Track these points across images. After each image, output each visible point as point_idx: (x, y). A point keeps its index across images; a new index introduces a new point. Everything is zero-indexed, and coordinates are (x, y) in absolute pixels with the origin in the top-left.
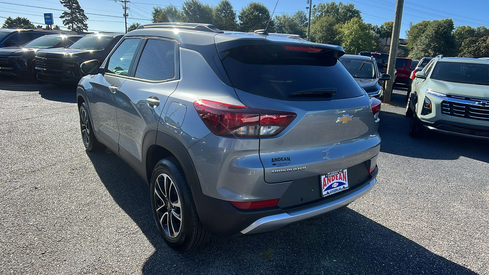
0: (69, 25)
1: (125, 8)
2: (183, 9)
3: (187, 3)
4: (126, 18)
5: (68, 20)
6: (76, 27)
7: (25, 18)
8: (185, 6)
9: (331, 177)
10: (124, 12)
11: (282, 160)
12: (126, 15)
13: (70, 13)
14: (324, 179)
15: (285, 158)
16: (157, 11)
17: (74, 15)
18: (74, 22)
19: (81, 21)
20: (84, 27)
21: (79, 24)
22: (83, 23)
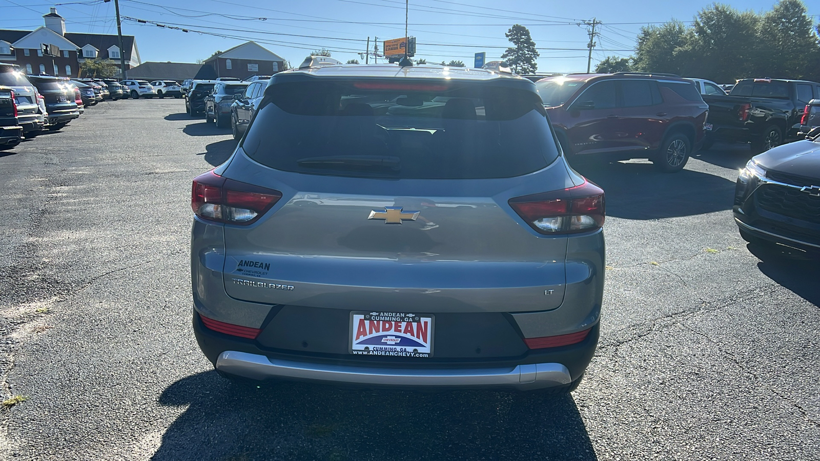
0: (512, 67)
1: (592, 34)
2: (695, 26)
3: (705, 13)
4: (590, 50)
5: (512, 60)
6: (521, 70)
7: (460, 62)
8: (699, 20)
9: (381, 322)
10: (590, 40)
11: (255, 266)
12: (591, 46)
13: (516, 49)
14: (362, 322)
15: (262, 264)
16: (646, 34)
17: (521, 52)
18: (519, 62)
19: (528, 60)
20: (531, 69)
21: (526, 64)
22: (530, 64)
